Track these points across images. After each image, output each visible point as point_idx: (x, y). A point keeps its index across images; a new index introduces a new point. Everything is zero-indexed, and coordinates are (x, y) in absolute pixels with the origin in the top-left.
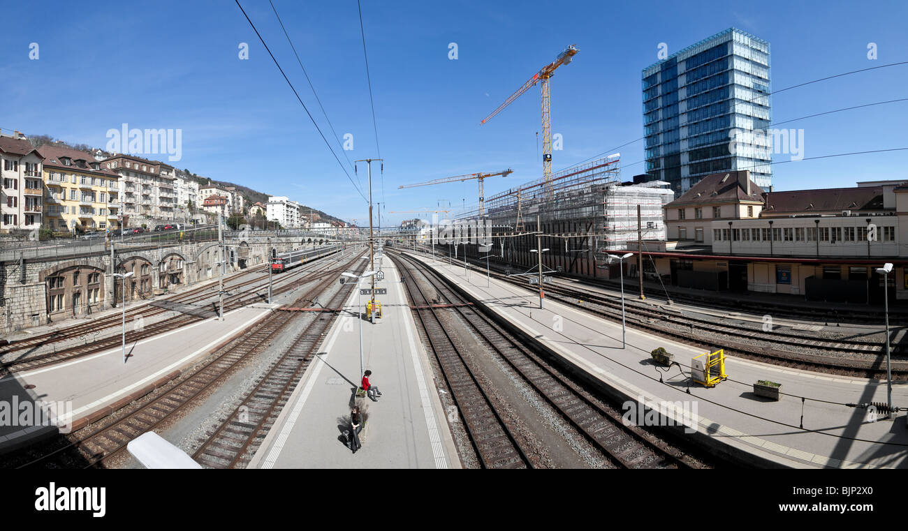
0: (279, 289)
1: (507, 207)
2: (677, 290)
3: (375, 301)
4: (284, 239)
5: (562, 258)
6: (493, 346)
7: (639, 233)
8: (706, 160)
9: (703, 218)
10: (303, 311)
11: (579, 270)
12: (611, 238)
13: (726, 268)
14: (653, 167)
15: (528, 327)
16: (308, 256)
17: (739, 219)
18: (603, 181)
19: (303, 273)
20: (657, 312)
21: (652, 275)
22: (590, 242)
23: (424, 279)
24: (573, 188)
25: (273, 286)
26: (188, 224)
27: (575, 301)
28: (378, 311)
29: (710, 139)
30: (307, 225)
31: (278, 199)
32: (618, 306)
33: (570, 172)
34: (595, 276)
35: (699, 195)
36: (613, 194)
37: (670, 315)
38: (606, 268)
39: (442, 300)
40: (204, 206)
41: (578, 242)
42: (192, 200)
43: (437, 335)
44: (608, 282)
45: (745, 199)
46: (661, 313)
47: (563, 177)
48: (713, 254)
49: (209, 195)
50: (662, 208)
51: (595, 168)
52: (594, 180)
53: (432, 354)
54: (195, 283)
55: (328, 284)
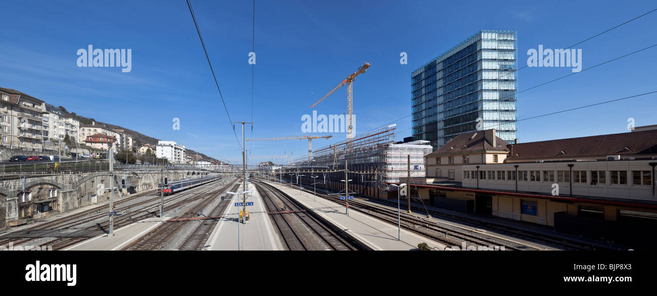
0: (169, 207)
1: (326, 156)
2: (434, 209)
3: (246, 210)
4: (172, 171)
5: (359, 186)
6: (319, 235)
7: (409, 172)
8: (457, 125)
9: (455, 163)
10: (189, 221)
11: (369, 193)
12: (389, 175)
13: (474, 198)
14: (417, 131)
15: (339, 224)
16: (194, 183)
17: (485, 164)
18: (385, 141)
19: (190, 194)
20: (420, 221)
21: (416, 199)
22: (376, 178)
23: (275, 196)
24: (366, 145)
25: (164, 205)
26: (65, 156)
27: (366, 211)
28: (247, 216)
29: (461, 110)
30: (192, 163)
31: (167, 143)
32: (396, 216)
33: (364, 136)
34: (378, 197)
35: (452, 148)
36: (391, 149)
37: (429, 224)
38: (386, 192)
39: (287, 209)
40: (87, 142)
41: (369, 177)
42: (70, 135)
43: (285, 228)
44: (387, 201)
45: (490, 150)
46: (423, 222)
47: (360, 139)
48: (462, 187)
49: (92, 133)
50: (424, 157)
51: (380, 133)
52: (379, 141)
53: (283, 239)
54: (75, 209)
55: (210, 201)
